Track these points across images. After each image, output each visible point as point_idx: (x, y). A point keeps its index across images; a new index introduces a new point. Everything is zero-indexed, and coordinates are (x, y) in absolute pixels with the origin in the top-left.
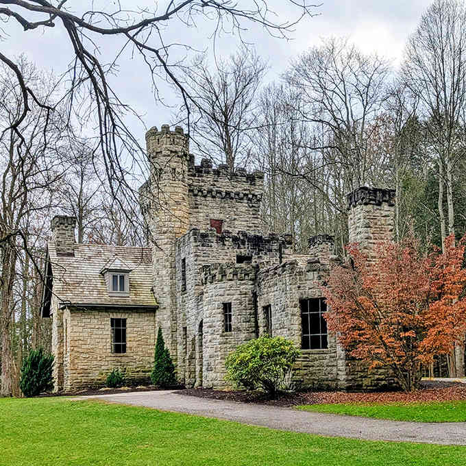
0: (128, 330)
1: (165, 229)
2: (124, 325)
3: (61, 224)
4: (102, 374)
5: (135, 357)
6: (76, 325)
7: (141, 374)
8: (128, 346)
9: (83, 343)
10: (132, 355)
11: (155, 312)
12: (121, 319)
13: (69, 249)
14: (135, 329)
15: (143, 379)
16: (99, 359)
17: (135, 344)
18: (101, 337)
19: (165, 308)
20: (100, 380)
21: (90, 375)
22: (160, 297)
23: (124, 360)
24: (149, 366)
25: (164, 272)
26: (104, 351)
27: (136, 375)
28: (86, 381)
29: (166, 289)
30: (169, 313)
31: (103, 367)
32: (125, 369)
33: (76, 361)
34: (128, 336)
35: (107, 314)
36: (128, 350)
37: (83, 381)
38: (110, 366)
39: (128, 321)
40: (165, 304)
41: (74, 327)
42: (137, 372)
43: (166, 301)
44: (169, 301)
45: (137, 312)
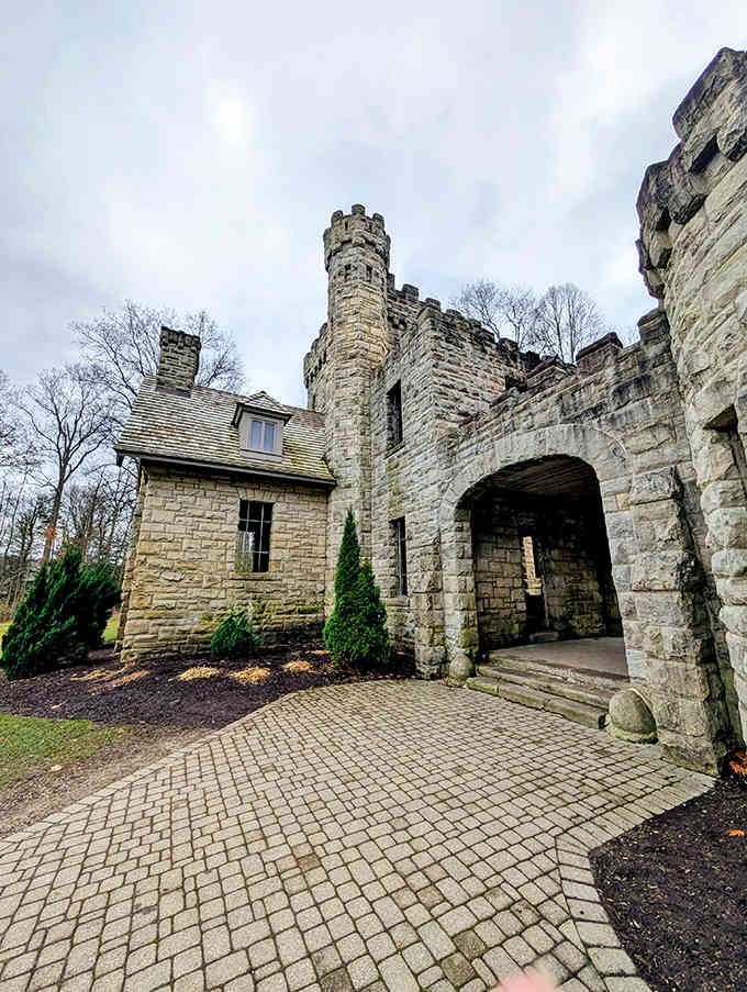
0: (275, 526)
1: (354, 351)
2: (269, 515)
3: (170, 341)
4: (210, 619)
5: (285, 581)
6: (157, 507)
7: (296, 618)
8: (272, 557)
9: (171, 546)
10: (279, 576)
11: (327, 495)
12: (261, 503)
13: (181, 384)
14: (289, 525)
15: (301, 629)
16: (205, 584)
17: (286, 554)
18: (216, 535)
19: (349, 486)
20: (203, 632)
21: (181, 621)
22: (340, 467)
23: (262, 586)
24: (312, 600)
25: (350, 422)
26: (220, 567)
27: (286, 621)
28: (167, 635)
29: (353, 451)
30: (357, 496)
31: (213, 603)
32: (264, 606)
33: (149, 588)
34: (273, 536)
35: (233, 490)
36: (272, 567)
37: (161, 636)
38: (229, 599)
39: (275, 509)
40: (350, 480)
41: (155, 512)
42: (290, 612)
43: (351, 473)
44: (358, 473)
45: (294, 493)
